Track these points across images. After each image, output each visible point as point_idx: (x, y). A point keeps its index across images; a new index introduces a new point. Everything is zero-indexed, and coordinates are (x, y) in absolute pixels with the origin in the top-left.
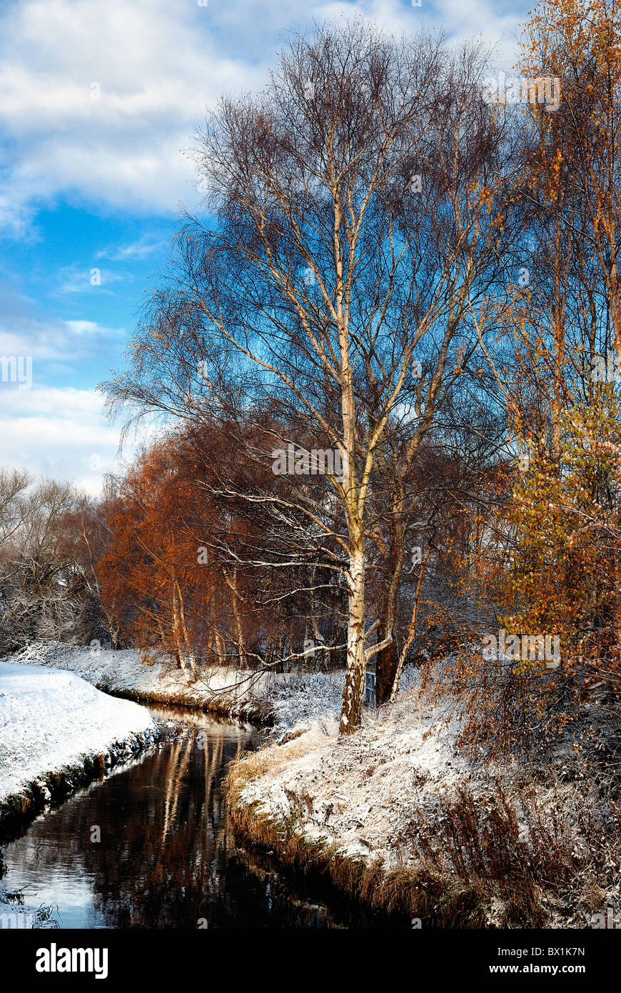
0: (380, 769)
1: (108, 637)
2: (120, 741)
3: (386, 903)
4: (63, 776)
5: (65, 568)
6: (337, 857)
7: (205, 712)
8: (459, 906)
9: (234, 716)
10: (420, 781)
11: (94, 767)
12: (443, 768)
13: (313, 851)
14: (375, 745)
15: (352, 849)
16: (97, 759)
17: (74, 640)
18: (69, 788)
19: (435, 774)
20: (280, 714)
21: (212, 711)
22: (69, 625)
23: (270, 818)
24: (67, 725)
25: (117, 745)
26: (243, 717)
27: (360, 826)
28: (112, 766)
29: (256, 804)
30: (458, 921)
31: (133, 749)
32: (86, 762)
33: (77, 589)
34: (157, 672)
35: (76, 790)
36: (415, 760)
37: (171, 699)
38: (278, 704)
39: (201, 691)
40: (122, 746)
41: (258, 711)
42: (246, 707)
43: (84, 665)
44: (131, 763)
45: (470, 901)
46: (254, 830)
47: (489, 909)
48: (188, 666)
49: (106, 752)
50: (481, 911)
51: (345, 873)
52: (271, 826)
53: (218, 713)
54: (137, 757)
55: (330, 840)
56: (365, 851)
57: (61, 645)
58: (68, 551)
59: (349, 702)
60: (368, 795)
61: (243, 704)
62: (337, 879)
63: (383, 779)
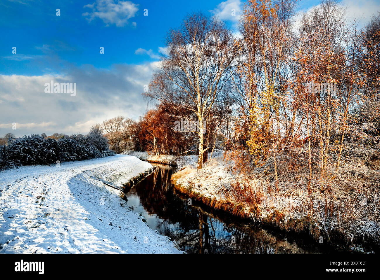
0: (210, 176)
1: (141, 149)
2: (147, 170)
3: (218, 208)
4: (136, 178)
5: (131, 136)
6: (204, 197)
7: (162, 164)
8: (237, 209)
9: (168, 165)
10: (220, 179)
11: (142, 176)
12: (225, 176)
13: (197, 195)
14: (208, 171)
15: (207, 195)
16: (142, 174)
17: (134, 150)
18: (138, 181)
19: (223, 177)
20: (178, 164)
21: (163, 164)
22: (133, 147)
23: (185, 187)
24: (135, 167)
25: (146, 171)
26: (170, 165)
27: (207, 189)
28: (145, 176)
29: (181, 184)
30: (237, 212)
31: (149, 172)
32: (140, 175)
33: (134, 139)
34: (151, 156)
35: (139, 181)
36: (218, 174)
37: (155, 161)
38: (177, 162)
39: (160, 160)
40: (147, 171)
41: (173, 164)
42: (170, 163)
43: (136, 155)
44: (149, 175)
45: (240, 207)
46: (182, 190)
47: (245, 209)
48: (158, 155)
49: (144, 173)
50: (243, 210)
51: (206, 200)
52: (185, 189)
53: (165, 164)
54: (150, 173)
55: (201, 193)
56: (210, 195)
57: (131, 151)
58: (132, 132)
59: (200, 162)
60: (207, 182)
61: (170, 162)
62: (204, 202)
63: (211, 179)
